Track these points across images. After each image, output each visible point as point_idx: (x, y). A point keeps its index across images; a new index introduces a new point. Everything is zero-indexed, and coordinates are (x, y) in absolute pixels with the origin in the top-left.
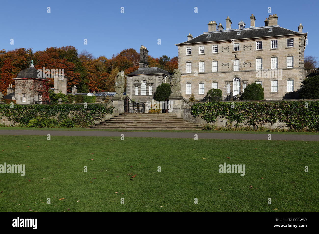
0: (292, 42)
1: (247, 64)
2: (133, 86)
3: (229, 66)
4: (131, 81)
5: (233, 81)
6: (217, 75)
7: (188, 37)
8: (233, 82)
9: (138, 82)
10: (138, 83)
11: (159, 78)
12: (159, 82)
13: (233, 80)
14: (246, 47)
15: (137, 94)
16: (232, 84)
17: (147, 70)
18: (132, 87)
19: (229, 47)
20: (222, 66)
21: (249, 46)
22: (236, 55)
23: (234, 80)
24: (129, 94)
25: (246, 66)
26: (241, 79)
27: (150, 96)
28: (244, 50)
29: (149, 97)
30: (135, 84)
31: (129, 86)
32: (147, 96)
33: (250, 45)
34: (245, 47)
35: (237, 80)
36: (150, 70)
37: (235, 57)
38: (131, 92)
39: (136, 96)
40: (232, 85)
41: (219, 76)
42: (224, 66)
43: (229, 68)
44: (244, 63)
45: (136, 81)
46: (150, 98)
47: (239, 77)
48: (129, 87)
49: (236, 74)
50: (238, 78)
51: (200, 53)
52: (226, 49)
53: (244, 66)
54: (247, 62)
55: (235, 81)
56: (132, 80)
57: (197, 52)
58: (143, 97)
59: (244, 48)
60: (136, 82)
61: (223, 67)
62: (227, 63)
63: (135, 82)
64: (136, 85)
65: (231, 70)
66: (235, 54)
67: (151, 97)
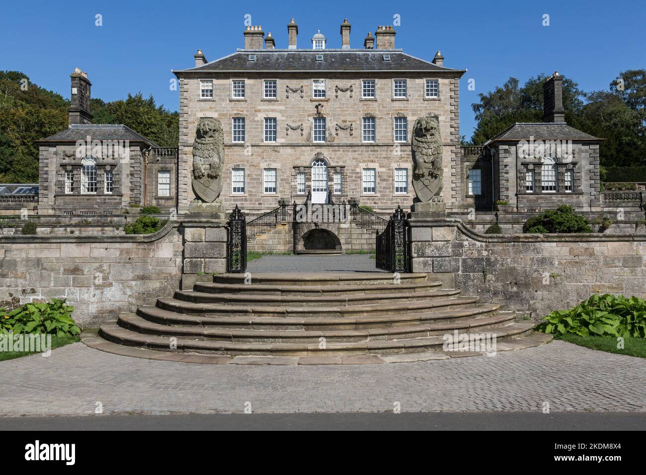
0: (436, 86)
1: (344, 129)
2: (60, 171)
3: (302, 130)
4: (53, 158)
5: (311, 167)
6: (276, 151)
7: (195, 57)
8: (312, 169)
9: (74, 159)
10: (73, 162)
11: (133, 153)
12: (133, 161)
13: (312, 165)
14: (342, 90)
15: (67, 191)
16: (311, 173)
17: (96, 129)
18: (57, 172)
19: (302, 87)
20: (287, 130)
21: (347, 90)
22: (319, 107)
23: (315, 164)
24: (46, 192)
25: (340, 132)
26: (331, 162)
27: (107, 197)
28: (337, 96)
29: (105, 199)
30: (63, 166)
31: (46, 169)
32: (97, 197)
33: (348, 87)
34: (339, 91)
35: (321, 165)
36: (104, 130)
37: (317, 111)
38: (53, 184)
39: (67, 197)
40: (311, 176)
41: (279, 152)
42: (292, 130)
43: (302, 135)
44: (336, 126)
45: (67, 158)
46: (107, 201)
47: (325, 159)
48: (46, 172)
49: (319, 150)
50: (322, 160)
51: (234, 98)
52: (295, 91)
53: (337, 134)
54: (342, 125)
55: (316, 167)
56: (56, 153)
57: (228, 93)
58: (88, 199)
59: (336, 92)
60: (67, 160)
61: (289, 132)
62: (298, 125)
63: (64, 159)
64: (68, 167)
65: (308, 140)
66: (317, 103)
67: (108, 199)
